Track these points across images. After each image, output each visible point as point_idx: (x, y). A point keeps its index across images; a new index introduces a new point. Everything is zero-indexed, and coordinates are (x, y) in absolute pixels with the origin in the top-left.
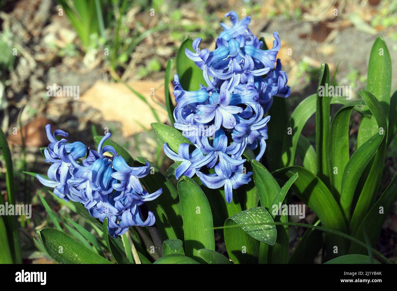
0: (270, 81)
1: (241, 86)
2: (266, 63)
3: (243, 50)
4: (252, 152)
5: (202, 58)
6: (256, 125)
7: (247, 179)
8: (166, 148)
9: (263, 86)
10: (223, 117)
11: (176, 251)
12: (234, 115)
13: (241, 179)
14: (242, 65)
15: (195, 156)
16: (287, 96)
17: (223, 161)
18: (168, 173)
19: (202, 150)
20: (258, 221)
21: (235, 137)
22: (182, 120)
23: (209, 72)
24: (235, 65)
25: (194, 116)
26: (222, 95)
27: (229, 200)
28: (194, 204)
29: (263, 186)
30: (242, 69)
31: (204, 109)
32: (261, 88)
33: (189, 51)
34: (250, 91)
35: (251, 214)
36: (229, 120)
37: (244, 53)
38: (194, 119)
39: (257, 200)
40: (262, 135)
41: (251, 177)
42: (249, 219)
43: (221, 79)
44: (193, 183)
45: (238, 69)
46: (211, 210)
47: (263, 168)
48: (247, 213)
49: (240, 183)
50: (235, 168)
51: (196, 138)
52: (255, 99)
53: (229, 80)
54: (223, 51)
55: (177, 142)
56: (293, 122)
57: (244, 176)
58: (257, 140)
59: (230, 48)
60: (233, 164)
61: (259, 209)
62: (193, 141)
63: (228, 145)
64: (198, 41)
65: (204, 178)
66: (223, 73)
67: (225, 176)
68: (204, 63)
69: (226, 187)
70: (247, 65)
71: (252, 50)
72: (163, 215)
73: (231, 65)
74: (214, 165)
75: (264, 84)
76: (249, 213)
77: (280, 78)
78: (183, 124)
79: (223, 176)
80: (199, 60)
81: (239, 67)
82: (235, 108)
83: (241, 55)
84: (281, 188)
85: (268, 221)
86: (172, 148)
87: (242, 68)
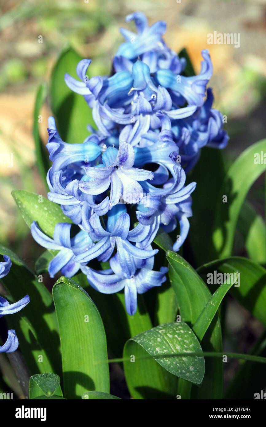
0: (196, 124)
1: (151, 135)
2: (190, 98)
3: (154, 76)
4: (167, 237)
5: (92, 90)
6: (174, 196)
7: (160, 278)
8: (34, 229)
9: (185, 134)
10: (124, 186)
11: (49, 393)
12: (141, 183)
13: (150, 279)
14: (153, 102)
15: (79, 243)
16: (222, 146)
17: (123, 252)
18: (38, 267)
19: (90, 235)
20: (177, 345)
21: (141, 217)
22: (60, 188)
23: (101, 111)
24: (143, 102)
25: (79, 183)
26: (122, 152)
27: (132, 310)
28: (78, 318)
29: (184, 290)
30: (154, 109)
31: (94, 173)
32: (183, 138)
33: (71, 79)
34: (165, 144)
35: (166, 334)
36: (133, 190)
37: (157, 84)
38: (78, 189)
39: (174, 308)
40: (184, 210)
41: (167, 275)
42: (162, 341)
43: (121, 123)
44: (77, 287)
45: (146, 109)
46: (103, 327)
47: (185, 264)
48: (160, 332)
49: (149, 285)
50: (141, 263)
51: (81, 216)
52: (173, 158)
53: (133, 125)
54: (125, 79)
55: (51, 220)
56: (230, 183)
57: (155, 275)
58: (176, 218)
59: (134, 76)
60: (138, 256)
61: (177, 326)
62: (77, 222)
63: (131, 227)
64: (85, 64)
65: (94, 277)
66: (124, 115)
67: (125, 275)
68: (95, 98)
69: (126, 291)
70: (160, 103)
71: (169, 77)
72: (30, 331)
73: (135, 102)
74: (108, 258)
75: (187, 132)
76: (162, 332)
77: (211, 120)
78: (62, 194)
79: (123, 275)
80: (87, 92)
81: (148, 106)
82: (141, 173)
83: (152, 87)
84: (212, 293)
85: (191, 346)
86: (43, 229)
87: (153, 107)
